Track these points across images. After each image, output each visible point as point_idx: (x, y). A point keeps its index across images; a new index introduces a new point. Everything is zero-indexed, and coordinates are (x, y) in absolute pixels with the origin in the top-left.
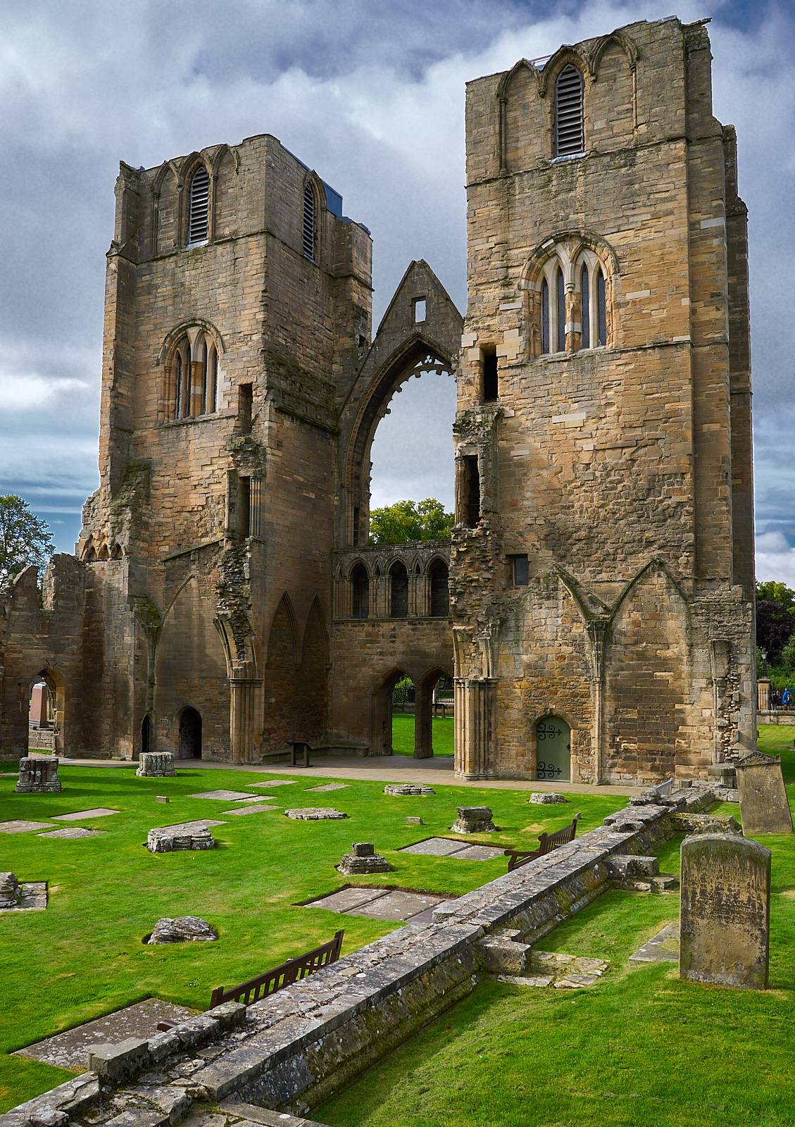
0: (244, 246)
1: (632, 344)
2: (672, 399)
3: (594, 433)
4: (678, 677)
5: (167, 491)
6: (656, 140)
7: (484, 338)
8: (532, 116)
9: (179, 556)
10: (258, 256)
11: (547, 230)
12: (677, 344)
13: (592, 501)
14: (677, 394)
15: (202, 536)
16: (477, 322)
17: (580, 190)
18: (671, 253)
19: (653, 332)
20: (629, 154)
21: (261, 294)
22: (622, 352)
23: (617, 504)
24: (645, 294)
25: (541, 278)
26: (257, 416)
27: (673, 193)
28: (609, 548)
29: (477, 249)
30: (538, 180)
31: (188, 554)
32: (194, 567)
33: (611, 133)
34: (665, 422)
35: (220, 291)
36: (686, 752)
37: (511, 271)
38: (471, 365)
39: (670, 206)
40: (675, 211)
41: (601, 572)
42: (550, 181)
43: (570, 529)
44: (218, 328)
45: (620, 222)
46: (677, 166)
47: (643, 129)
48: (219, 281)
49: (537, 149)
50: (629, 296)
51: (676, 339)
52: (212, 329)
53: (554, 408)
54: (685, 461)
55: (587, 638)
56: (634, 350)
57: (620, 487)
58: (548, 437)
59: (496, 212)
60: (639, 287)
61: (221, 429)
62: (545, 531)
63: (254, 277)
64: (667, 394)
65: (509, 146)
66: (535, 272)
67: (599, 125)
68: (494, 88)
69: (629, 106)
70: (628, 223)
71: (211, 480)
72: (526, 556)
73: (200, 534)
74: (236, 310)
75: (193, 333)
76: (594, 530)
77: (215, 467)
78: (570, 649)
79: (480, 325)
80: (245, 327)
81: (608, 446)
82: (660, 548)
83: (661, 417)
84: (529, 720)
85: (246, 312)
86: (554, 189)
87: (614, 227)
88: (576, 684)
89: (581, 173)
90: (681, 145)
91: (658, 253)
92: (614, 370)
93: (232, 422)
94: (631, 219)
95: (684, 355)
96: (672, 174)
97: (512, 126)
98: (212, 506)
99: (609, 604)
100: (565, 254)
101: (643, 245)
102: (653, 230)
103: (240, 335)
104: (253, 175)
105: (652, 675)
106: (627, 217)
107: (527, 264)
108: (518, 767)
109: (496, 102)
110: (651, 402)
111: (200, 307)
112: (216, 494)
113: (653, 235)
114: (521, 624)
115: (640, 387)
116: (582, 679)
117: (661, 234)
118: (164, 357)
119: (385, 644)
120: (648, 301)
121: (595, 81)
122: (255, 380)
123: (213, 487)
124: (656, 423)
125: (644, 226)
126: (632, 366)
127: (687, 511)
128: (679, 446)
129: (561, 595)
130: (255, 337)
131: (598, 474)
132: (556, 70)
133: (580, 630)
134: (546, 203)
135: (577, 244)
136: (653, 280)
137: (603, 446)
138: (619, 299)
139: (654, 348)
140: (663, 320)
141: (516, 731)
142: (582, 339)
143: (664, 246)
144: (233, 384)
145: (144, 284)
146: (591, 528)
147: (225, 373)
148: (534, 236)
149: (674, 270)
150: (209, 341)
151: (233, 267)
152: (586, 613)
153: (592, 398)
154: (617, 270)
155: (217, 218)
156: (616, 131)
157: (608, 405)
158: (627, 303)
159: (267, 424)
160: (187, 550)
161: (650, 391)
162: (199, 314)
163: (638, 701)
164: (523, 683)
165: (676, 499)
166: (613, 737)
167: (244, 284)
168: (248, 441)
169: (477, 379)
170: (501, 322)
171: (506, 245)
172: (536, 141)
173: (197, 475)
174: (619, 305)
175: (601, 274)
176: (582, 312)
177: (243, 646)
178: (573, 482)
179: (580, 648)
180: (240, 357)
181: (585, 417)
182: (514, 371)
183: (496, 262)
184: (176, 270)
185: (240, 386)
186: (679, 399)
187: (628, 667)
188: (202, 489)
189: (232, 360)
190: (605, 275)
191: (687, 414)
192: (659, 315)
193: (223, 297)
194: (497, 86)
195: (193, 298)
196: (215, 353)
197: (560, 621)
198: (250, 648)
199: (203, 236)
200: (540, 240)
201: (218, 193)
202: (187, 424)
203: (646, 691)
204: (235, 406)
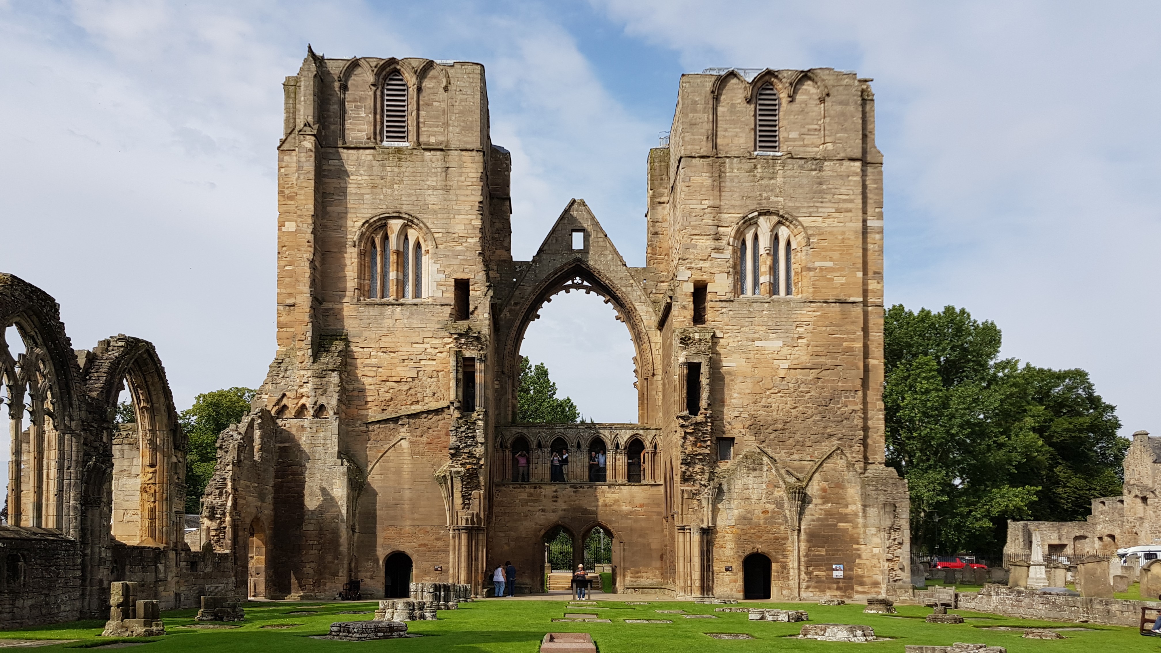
0: (457, 159)
1: (820, 297)
2: (849, 340)
3: (788, 357)
4: (855, 527)
5: (368, 361)
6: (839, 157)
7: (698, 276)
8: (738, 115)
9: (386, 421)
10: (473, 171)
11: (752, 205)
12: (853, 303)
13: (786, 404)
14: (852, 336)
15: (412, 404)
16: (691, 263)
17: (779, 180)
18: (850, 239)
19: (835, 293)
20: (819, 161)
21: (477, 204)
22: (812, 302)
23: (806, 407)
24: (830, 264)
25: (741, 239)
26: (476, 308)
27: (852, 197)
28: (798, 437)
29: (692, 206)
30: (748, 165)
31: (396, 420)
32: (402, 430)
33: (802, 143)
34: (844, 355)
35: (430, 192)
36: (862, 576)
37: (720, 229)
38: (686, 295)
39: (849, 206)
40: (853, 210)
41: (793, 454)
42: (755, 167)
43: (769, 422)
44: (428, 224)
45: (811, 210)
46: (855, 178)
47: (830, 146)
48: (428, 183)
49: (742, 141)
50: (817, 264)
51: (852, 299)
52: (421, 225)
53: (757, 335)
54: (858, 383)
55: (786, 499)
56: (820, 302)
57: (808, 396)
58: (752, 356)
59: (708, 182)
60: (824, 258)
61: (434, 314)
62: (749, 423)
63: (469, 188)
64: (845, 336)
65: (719, 133)
66: (740, 235)
67: (793, 135)
68: (709, 85)
69: (817, 127)
70: (818, 212)
71: (423, 356)
72: (733, 439)
73: (409, 402)
74: (449, 213)
75: (395, 225)
76: (788, 424)
77: (427, 346)
78: (773, 506)
79: (693, 265)
80: (460, 229)
81: (799, 366)
82: (840, 439)
83: (840, 351)
84: (740, 556)
85: (461, 217)
86: (758, 175)
87: (806, 213)
88: (777, 531)
89: (780, 168)
90: (858, 164)
91: (840, 237)
92: (807, 314)
93: (448, 310)
94: (820, 210)
95: (858, 310)
96: (852, 183)
97: (721, 118)
98: (424, 379)
99: (801, 476)
100: (765, 225)
101: (828, 229)
102: (836, 220)
103: (454, 235)
104: (466, 96)
105: (836, 525)
106: (817, 207)
107: (735, 227)
108: (732, 590)
109: (710, 97)
110: (833, 340)
111: (405, 202)
112: (429, 370)
113: (836, 224)
114: (733, 487)
115: (824, 328)
116: (782, 527)
117: (842, 224)
118: (360, 240)
119: (547, 503)
120: (832, 270)
121: (791, 102)
122: (473, 277)
123: (422, 362)
124: (837, 355)
125: (829, 216)
126: (818, 313)
127: (860, 416)
128: (854, 372)
129: (765, 468)
130: (470, 240)
131: (790, 385)
132: (759, 84)
133: (780, 493)
134: (752, 184)
135: (775, 219)
136: (836, 255)
137: (795, 367)
138: (810, 265)
139: (836, 302)
140: (842, 285)
141: (729, 564)
142: (774, 289)
143: (843, 233)
144: (448, 277)
145: (332, 168)
146: (785, 422)
147: (438, 266)
148: (741, 207)
149: (851, 251)
150: (413, 235)
151: (444, 174)
152: (784, 482)
153: (787, 331)
154: (808, 244)
155: (421, 125)
156: (806, 142)
157: (799, 338)
158: (816, 269)
159: (486, 315)
160: (394, 415)
161: (832, 332)
162: (405, 208)
163: (825, 543)
164: (734, 530)
165: (851, 407)
166: (807, 568)
167: (458, 192)
168: (469, 328)
169: (691, 306)
170: (712, 266)
171: (717, 209)
172: (741, 135)
173: (405, 351)
174: (809, 269)
175: (788, 244)
176: (774, 269)
177: (469, 499)
178: (771, 389)
179: (780, 505)
180: (456, 254)
181: (781, 343)
182: (724, 304)
183: (708, 220)
184: (375, 163)
185: (456, 280)
186: (853, 340)
187: (818, 519)
188: (411, 363)
189: (446, 256)
190: (793, 246)
191: (859, 351)
192: (839, 280)
193: (433, 199)
194: (711, 84)
195: (396, 192)
196: (418, 246)
197: (764, 486)
198: (478, 500)
199: (403, 137)
200: (746, 210)
201: (421, 103)
202: (393, 305)
203: (831, 536)
204: (450, 296)
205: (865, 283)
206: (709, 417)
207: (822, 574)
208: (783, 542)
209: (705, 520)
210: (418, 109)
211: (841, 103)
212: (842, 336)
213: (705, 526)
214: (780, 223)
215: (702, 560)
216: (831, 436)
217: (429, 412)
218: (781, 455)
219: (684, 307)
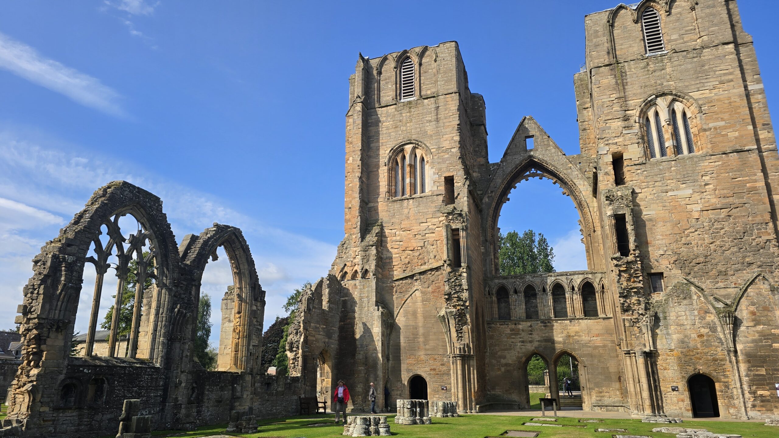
0: (443, 100)
1: (718, 150)
2: (751, 181)
3: (699, 201)
5: (394, 238)
6: (714, 44)
7: (614, 149)
8: (629, 33)
9: (406, 278)
10: (453, 105)
11: (650, 91)
12: (749, 150)
13: (704, 240)
14: (754, 178)
15: (421, 265)
16: (608, 140)
17: (668, 70)
18: (736, 101)
19: (731, 144)
20: (698, 50)
21: (456, 126)
22: (712, 155)
23: (723, 241)
24: (722, 123)
25: (645, 117)
26: (459, 194)
27: (731, 70)
28: (720, 267)
29: (603, 100)
30: (643, 64)
31: (412, 277)
32: (416, 284)
33: (682, 41)
34: (749, 194)
35: (428, 124)
37: (627, 112)
38: (607, 164)
39: (731, 77)
40: (734, 80)
41: (718, 282)
42: (648, 64)
43: (691, 257)
44: (427, 144)
45: (698, 86)
46: (731, 57)
47: (705, 38)
48: (427, 119)
49: (635, 49)
50: (711, 125)
51: (747, 148)
52: (423, 145)
53: (669, 187)
54: (768, 217)
55: (718, 323)
56: (720, 154)
57: (722, 232)
58: (667, 204)
59: (613, 81)
60: (717, 120)
61: (432, 202)
62: (674, 258)
63: (451, 117)
64: (747, 178)
65: (616, 47)
66: (643, 114)
67: (674, 37)
69: (692, 27)
70: (705, 87)
71: (427, 231)
72: (662, 274)
73: (420, 264)
74: (438, 134)
75: (408, 148)
76: (709, 257)
77: (429, 224)
78: (707, 330)
79: (610, 142)
80: (446, 144)
81: (711, 208)
82: (760, 266)
83: (745, 191)
84: (683, 377)
85: (447, 136)
86: (651, 69)
87: (694, 89)
88: (715, 352)
89: (668, 61)
90: (732, 46)
91: (727, 102)
92: (708, 165)
93: (441, 198)
94: (706, 84)
95: (754, 157)
96: (729, 61)
97: (617, 37)
98: (428, 247)
99: (728, 302)
100: (662, 104)
101: (716, 97)
102: (721, 90)
103: (443, 149)
104: (447, 62)
105: (771, 346)
106: (703, 83)
107: (639, 109)
108: (681, 408)
109: (607, 25)
110: (737, 183)
111: (414, 133)
112: (431, 240)
113: (721, 92)
114: (668, 315)
115: (727, 174)
116: (719, 349)
117: (726, 92)
118: (389, 161)
119: (525, 336)
120: (725, 128)
121: (668, 15)
122: (456, 174)
123: (427, 235)
124: (744, 194)
125: (714, 88)
126: (720, 163)
127: (775, 245)
128: (761, 207)
129: (695, 297)
130: (453, 150)
131: (705, 224)
132: (642, 10)
133: (712, 318)
134: (647, 76)
135: (670, 98)
136: (726, 116)
137: (707, 208)
138: (705, 127)
139: (733, 152)
140: (736, 138)
141: (675, 384)
142: (678, 149)
143: (730, 98)
144: (440, 176)
145: (373, 121)
146: (706, 256)
147: (434, 170)
148: (641, 94)
149: (739, 111)
150: (419, 152)
151: (435, 111)
152: (715, 308)
153: (695, 181)
154: (700, 111)
155: (422, 85)
156: (685, 40)
157: (706, 185)
158: (711, 129)
159: (466, 198)
160: (410, 274)
161: (735, 177)
162: (414, 137)
163: (764, 362)
164: (674, 353)
165: (765, 238)
166: (750, 386)
167: (445, 121)
168: (455, 208)
169: (612, 172)
170: (625, 140)
171: (624, 99)
172: (634, 45)
173: (416, 228)
174: (705, 130)
175: (684, 114)
176: (675, 134)
177: (461, 333)
178: (688, 229)
179: (713, 329)
180: (444, 161)
181: (691, 191)
182: (638, 167)
183: (616, 108)
184: (396, 113)
185: (445, 177)
186: (755, 181)
187: (753, 341)
188: (420, 237)
189: (439, 163)
190: (689, 115)
191: (763, 189)
192: (733, 135)
193: (430, 128)
194: (606, 17)
195: (408, 128)
196: (422, 159)
197: (696, 313)
198: (467, 333)
199: (412, 95)
200: (646, 96)
201: (422, 72)
202: (408, 199)
203: (769, 356)
204: (442, 189)
205: (756, 134)
206: (637, 257)
207: (766, 393)
208: (723, 363)
209: (647, 345)
210: (420, 76)
211: (708, 7)
212: (744, 179)
213: (647, 350)
214: (674, 100)
215: (649, 381)
216: (750, 264)
217: (432, 270)
218: (707, 284)
219: (607, 174)
